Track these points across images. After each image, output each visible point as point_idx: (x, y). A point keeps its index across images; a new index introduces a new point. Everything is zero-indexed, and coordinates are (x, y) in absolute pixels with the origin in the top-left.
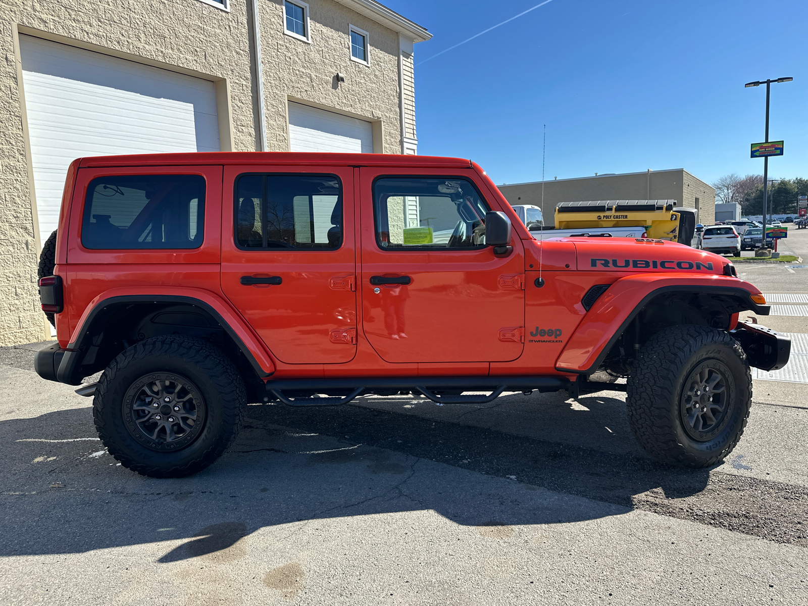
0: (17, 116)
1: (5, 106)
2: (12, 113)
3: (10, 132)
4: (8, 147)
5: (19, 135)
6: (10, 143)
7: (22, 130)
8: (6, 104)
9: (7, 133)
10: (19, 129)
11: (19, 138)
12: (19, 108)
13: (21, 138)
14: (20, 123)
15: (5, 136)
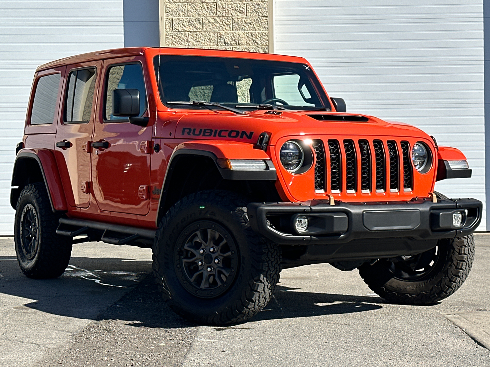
0: (265, 16)
1: (255, 8)
2: (260, 14)
3: (257, 32)
4: (254, 46)
5: (264, 34)
6: (256, 42)
7: (268, 28)
8: (256, 6)
9: (254, 33)
10: (265, 28)
11: (265, 37)
12: (266, 9)
13: (266, 37)
14: (267, 23)
15: (252, 36)
